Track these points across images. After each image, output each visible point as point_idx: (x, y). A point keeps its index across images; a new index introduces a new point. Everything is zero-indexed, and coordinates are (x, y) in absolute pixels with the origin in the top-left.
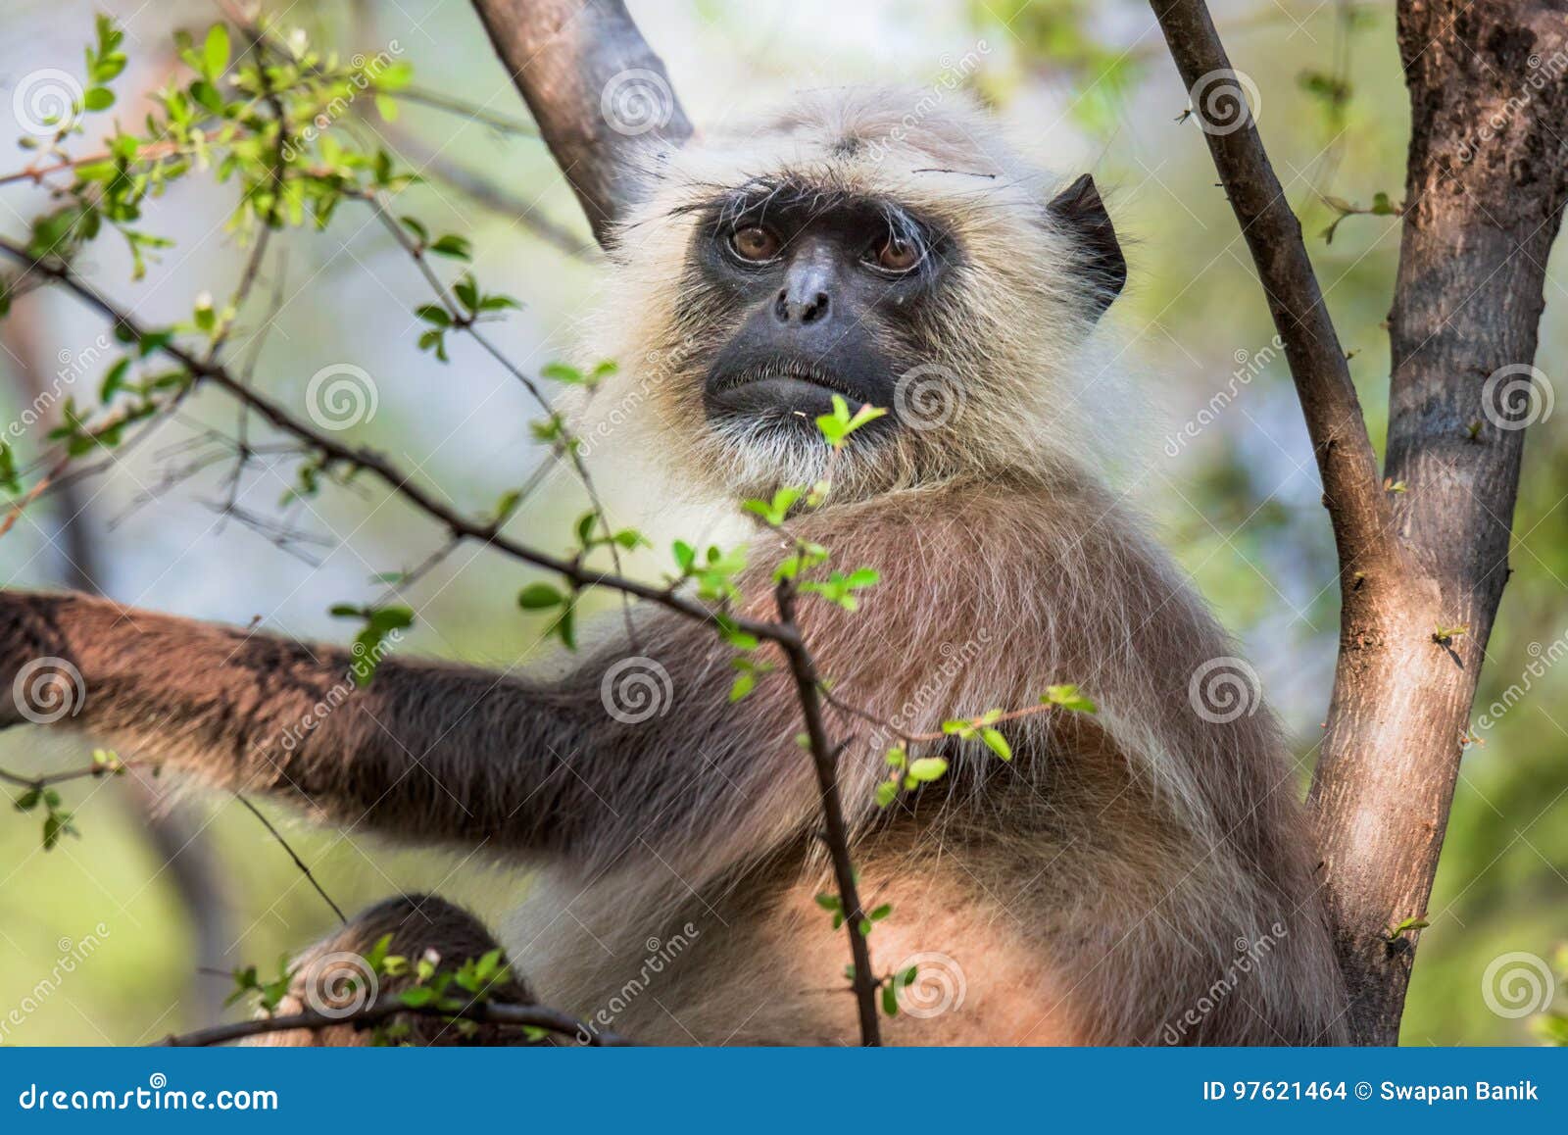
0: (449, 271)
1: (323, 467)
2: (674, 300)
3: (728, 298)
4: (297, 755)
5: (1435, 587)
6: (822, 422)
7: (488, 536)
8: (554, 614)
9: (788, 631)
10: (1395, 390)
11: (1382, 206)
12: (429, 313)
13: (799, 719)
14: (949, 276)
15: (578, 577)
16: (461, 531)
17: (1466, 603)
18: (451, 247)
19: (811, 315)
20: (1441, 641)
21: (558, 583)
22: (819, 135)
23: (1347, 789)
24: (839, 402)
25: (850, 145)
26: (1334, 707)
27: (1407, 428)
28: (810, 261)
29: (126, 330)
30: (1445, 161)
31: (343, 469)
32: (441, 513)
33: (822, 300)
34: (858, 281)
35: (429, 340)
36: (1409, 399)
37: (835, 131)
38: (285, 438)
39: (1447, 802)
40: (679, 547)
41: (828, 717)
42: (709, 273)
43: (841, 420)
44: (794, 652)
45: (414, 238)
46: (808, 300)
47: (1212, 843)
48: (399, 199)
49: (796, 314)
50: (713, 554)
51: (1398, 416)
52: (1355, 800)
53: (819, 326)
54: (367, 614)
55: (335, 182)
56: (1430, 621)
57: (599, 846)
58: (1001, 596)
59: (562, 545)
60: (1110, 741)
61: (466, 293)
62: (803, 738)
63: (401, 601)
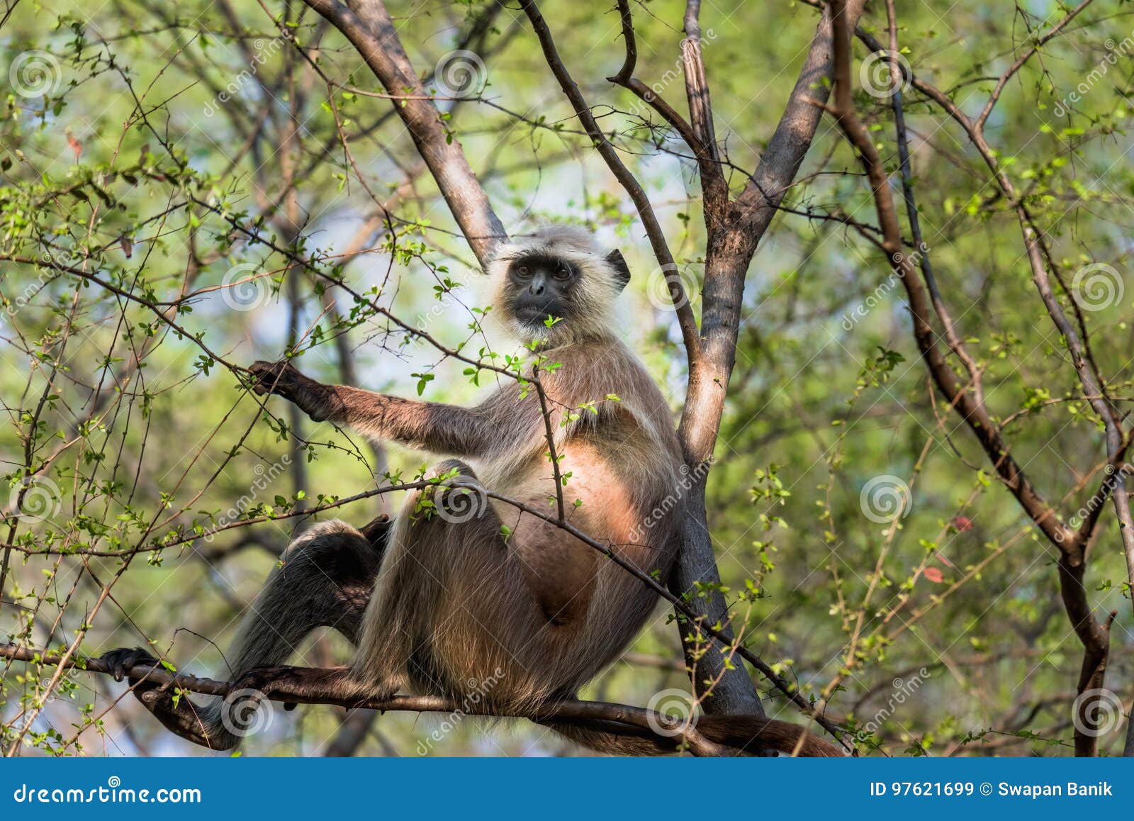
0: (442, 276)
1: (411, 336)
2: (503, 287)
3: (518, 287)
4: (402, 429)
5: (714, 366)
6: (546, 322)
7: (456, 355)
8: (473, 375)
9: (536, 380)
10: (703, 312)
11: (700, 261)
12: (437, 288)
13: (539, 403)
14: (578, 280)
15: (479, 366)
16: (447, 353)
17: (723, 370)
18: (442, 270)
19: (539, 292)
20: (717, 381)
21: (474, 367)
22: (543, 240)
23: (690, 422)
24: (550, 317)
25: (551, 244)
26: (687, 399)
27: (707, 322)
28: (539, 277)
29: (357, 298)
30: (717, 248)
31: (416, 336)
32: (442, 349)
33: (542, 288)
34: (553, 282)
35: (439, 295)
36: (707, 313)
37: (547, 239)
38: (400, 328)
39: (718, 425)
40: (507, 356)
41: (548, 403)
42: (512, 280)
43: (550, 321)
44: (538, 385)
45: (432, 268)
46: (538, 288)
47: (660, 444)
48: (427, 255)
49: (535, 292)
50: (516, 359)
51: (704, 318)
52: (693, 424)
53: (541, 295)
54: (422, 376)
55: (410, 252)
56: (713, 375)
57: (490, 453)
58: (597, 376)
59: (476, 358)
60: (632, 416)
61: (448, 282)
62: (541, 409)
63: (431, 372)
